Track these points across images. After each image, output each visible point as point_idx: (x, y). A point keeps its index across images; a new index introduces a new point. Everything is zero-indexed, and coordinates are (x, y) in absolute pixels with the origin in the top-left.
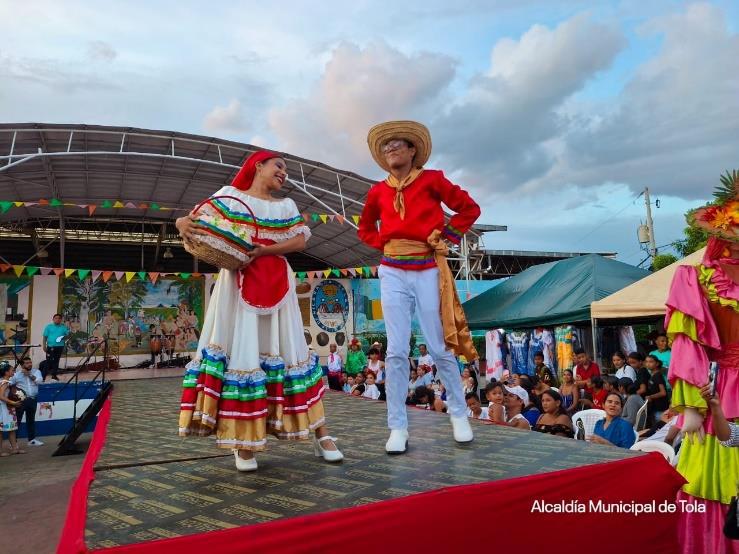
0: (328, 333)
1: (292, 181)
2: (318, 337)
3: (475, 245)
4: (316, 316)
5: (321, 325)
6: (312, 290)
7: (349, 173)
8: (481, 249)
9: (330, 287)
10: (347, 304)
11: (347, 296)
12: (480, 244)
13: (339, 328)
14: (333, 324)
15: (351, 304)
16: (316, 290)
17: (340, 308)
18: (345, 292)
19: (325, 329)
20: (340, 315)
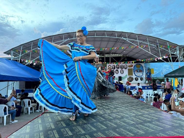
1: (124, 39)
2: (135, 79)
4: (134, 73)
5: (136, 75)
6: (133, 67)
7: (140, 34)
9: (138, 66)
10: (143, 70)
11: (143, 68)
13: (141, 76)
14: (139, 75)
15: (144, 70)
16: (134, 66)
17: (141, 71)
19: (137, 76)
20: (141, 73)
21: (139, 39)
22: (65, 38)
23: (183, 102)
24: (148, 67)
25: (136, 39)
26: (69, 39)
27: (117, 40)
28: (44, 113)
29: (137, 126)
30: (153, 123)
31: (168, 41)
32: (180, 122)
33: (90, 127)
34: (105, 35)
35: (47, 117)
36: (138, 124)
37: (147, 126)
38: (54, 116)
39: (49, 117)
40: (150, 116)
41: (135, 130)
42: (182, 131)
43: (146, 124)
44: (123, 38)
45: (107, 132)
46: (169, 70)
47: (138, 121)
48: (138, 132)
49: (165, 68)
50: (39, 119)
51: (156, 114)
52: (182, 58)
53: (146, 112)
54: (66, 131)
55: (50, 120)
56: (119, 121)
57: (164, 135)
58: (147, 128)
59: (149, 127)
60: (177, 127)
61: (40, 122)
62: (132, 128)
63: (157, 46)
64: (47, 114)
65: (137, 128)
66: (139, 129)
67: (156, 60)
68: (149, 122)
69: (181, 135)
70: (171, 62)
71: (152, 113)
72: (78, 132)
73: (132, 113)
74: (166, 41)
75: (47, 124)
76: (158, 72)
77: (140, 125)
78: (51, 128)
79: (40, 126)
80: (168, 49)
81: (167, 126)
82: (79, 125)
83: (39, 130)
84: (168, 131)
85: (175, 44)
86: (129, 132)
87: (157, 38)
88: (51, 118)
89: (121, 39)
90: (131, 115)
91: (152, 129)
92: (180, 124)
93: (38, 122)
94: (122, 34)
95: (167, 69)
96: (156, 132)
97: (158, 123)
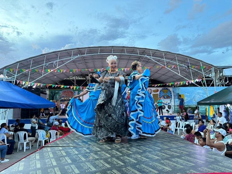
0: (165, 105)
3: (221, 74)
6: (159, 92)
7: (167, 52)
8: (224, 75)
9: (165, 90)
10: (171, 96)
11: (171, 93)
12: (224, 73)
13: (169, 104)
14: (167, 102)
15: (173, 96)
18: (170, 92)
19: (164, 104)
20: (169, 99)
21: (166, 58)
22: (74, 55)
23: (219, 133)
24: (177, 92)
25: (162, 57)
26: (79, 56)
27: (139, 58)
28: (44, 147)
29: (162, 161)
30: (183, 158)
31: (201, 61)
32: (215, 157)
33: (102, 163)
34: (124, 52)
35: (48, 152)
36: (163, 159)
37: (174, 162)
38: (57, 151)
39: (50, 151)
40: (179, 150)
41: (160, 167)
42: (217, 166)
43: (173, 160)
44: (146, 56)
45: (124, 169)
46: (202, 96)
47: (164, 156)
48: (164, 169)
49: (198, 93)
50: (36, 154)
51: (187, 148)
52: (218, 81)
53: (174, 146)
54: (71, 168)
55: (51, 156)
56: (140, 156)
57: (195, 172)
58: (175, 164)
59: (177, 162)
60: (212, 163)
61: (38, 157)
62: (156, 164)
63: (188, 67)
64: (48, 148)
65: (162, 164)
66: (165, 165)
67: (187, 84)
68: (178, 157)
69: (216, 172)
70: (205, 86)
71: (181, 147)
72: (87, 169)
73: (156, 146)
74: (199, 60)
75: (46, 161)
76: (189, 99)
77: (166, 161)
78: (52, 164)
79: (37, 163)
80: (201, 70)
81: (200, 161)
82: (89, 161)
83: (36, 167)
84: (200, 167)
85: (210, 64)
86: (153, 168)
87: (188, 57)
88: (53, 153)
89: (144, 57)
90: (156, 148)
91: (181, 165)
92: (215, 159)
93: (35, 157)
94: (145, 51)
95: (200, 95)
96: (186, 168)
97: (189, 158)
